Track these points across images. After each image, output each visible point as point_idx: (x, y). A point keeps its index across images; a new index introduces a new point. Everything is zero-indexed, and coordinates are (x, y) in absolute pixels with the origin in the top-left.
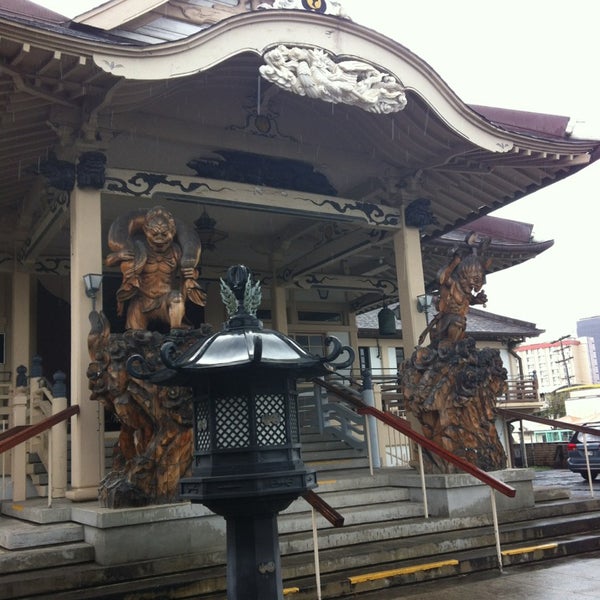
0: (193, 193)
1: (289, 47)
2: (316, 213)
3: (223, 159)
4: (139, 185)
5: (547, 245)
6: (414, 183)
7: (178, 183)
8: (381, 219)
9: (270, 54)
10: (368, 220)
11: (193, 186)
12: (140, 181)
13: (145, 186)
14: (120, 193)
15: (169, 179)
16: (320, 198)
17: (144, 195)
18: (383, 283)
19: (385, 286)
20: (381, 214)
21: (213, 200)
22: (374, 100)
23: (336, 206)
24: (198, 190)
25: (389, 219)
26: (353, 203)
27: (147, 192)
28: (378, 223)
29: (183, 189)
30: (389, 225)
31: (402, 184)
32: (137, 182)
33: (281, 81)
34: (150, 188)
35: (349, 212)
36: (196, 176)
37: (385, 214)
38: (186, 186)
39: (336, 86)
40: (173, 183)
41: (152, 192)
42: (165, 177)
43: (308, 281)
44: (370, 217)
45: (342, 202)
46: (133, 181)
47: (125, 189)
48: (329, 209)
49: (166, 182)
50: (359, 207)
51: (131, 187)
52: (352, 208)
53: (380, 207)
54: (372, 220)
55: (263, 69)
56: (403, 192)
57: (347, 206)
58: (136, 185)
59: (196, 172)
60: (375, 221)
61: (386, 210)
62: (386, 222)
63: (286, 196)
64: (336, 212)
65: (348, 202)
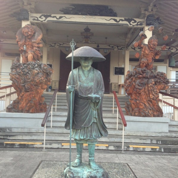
0: (60, 20)
2: (107, 23)
3: (74, 7)
4: (42, 18)
7: (55, 17)
8: (134, 24)
10: (129, 24)
11: (61, 17)
12: (43, 17)
13: (44, 18)
14: (36, 21)
15: (52, 16)
16: (109, 18)
17: (44, 21)
18: (171, 48)
19: (172, 49)
20: (135, 22)
21: (67, 21)
23: (115, 20)
24: (62, 19)
25: (139, 24)
26: (123, 19)
27: (45, 20)
28: (133, 26)
29: (57, 19)
30: (139, 26)
31: (146, 10)
32: (42, 17)
34: (46, 19)
35: (121, 22)
36: (63, 14)
37: (137, 22)
38: (58, 18)
40: (53, 17)
41: (46, 20)
42: (51, 15)
43: (139, 48)
44: (130, 23)
45: (118, 19)
46: (40, 17)
47: (38, 20)
48: (113, 22)
49: (51, 17)
50: (126, 20)
51: (39, 19)
52: (122, 20)
53: (135, 19)
54: (131, 24)
56: (146, 12)
57: (120, 20)
58: (41, 18)
59: (63, 13)
61: (138, 20)
62: (137, 25)
63: (95, 18)
64: (115, 22)
65: (121, 18)
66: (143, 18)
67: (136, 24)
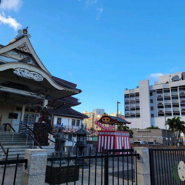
1: (20, 68)
2: (27, 95)
5: (80, 103)
6: (48, 91)
8: (40, 97)
9: (16, 69)
10: (37, 97)
16: (28, 92)
20: (41, 96)
21: (4, 91)
22: (36, 79)
23: (31, 94)
31: (46, 91)
33: (17, 74)
35: (34, 95)
39: (28, 76)
43: (31, 104)
45: (32, 93)
48: (29, 95)
50: (36, 95)
53: (41, 95)
55: (14, 72)
56: (46, 93)
60: (39, 97)
61: (42, 96)
63: (20, 91)
64: (31, 95)
65: (34, 93)
66: (45, 95)
67: (41, 97)
